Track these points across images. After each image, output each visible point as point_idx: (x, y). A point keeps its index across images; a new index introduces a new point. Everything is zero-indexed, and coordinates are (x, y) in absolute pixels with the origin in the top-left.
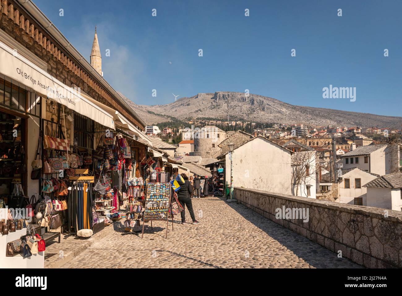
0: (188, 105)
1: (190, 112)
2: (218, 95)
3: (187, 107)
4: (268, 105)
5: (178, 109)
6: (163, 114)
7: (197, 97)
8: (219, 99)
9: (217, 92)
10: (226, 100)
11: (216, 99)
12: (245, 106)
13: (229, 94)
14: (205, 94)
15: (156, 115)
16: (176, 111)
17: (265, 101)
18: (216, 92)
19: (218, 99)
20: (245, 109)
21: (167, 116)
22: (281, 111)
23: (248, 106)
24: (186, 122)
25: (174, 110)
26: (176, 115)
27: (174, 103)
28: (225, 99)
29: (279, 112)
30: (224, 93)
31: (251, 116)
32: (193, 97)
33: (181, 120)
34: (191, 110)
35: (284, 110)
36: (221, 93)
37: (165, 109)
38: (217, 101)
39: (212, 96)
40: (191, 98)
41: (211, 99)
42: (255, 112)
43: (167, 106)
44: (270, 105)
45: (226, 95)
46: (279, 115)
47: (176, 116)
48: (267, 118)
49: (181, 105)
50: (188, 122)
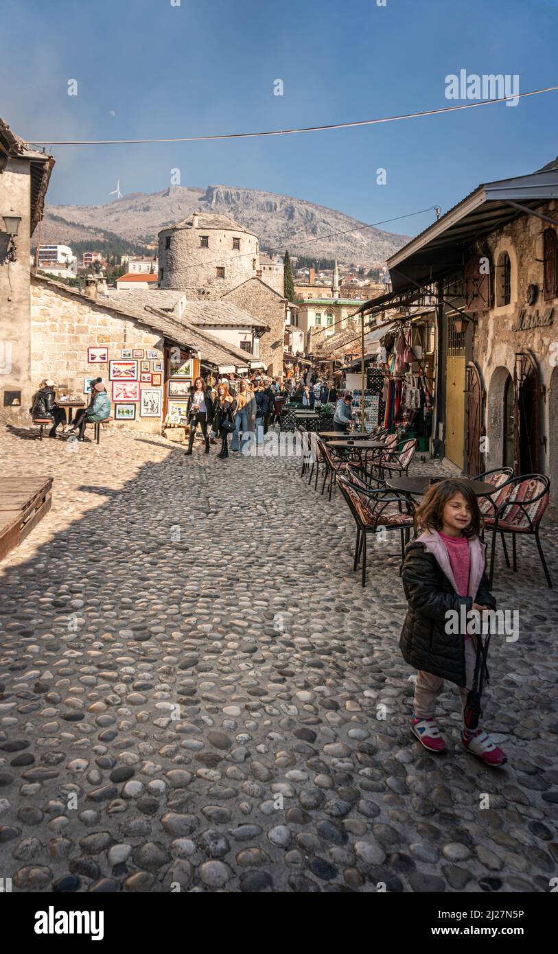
0: (147, 209)
1: (150, 224)
2: (215, 193)
3: (142, 213)
4: (324, 222)
5: (122, 216)
6: (86, 225)
7: (167, 194)
8: (217, 200)
9: (213, 186)
10: (233, 206)
11: (210, 202)
12: (274, 220)
13: (239, 191)
14: (186, 189)
15: (68, 224)
16: (117, 220)
17: (317, 213)
18: (209, 187)
19: (214, 201)
20: (274, 228)
21: (96, 229)
22: (351, 237)
23: (281, 222)
24: (140, 244)
25: (112, 218)
26: (119, 230)
27: (113, 203)
28: (229, 203)
29: (348, 240)
30: (228, 190)
31: (286, 244)
32: (158, 194)
33: (129, 240)
34: (153, 220)
35: (358, 235)
36: (222, 190)
37: (91, 216)
38: (213, 206)
39: (201, 195)
40: (154, 194)
41: (200, 199)
42: (296, 236)
43: (96, 208)
44: (328, 224)
45: (233, 193)
46: (347, 245)
47: (117, 232)
48: (321, 249)
49: (130, 208)
50: (144, 246)
